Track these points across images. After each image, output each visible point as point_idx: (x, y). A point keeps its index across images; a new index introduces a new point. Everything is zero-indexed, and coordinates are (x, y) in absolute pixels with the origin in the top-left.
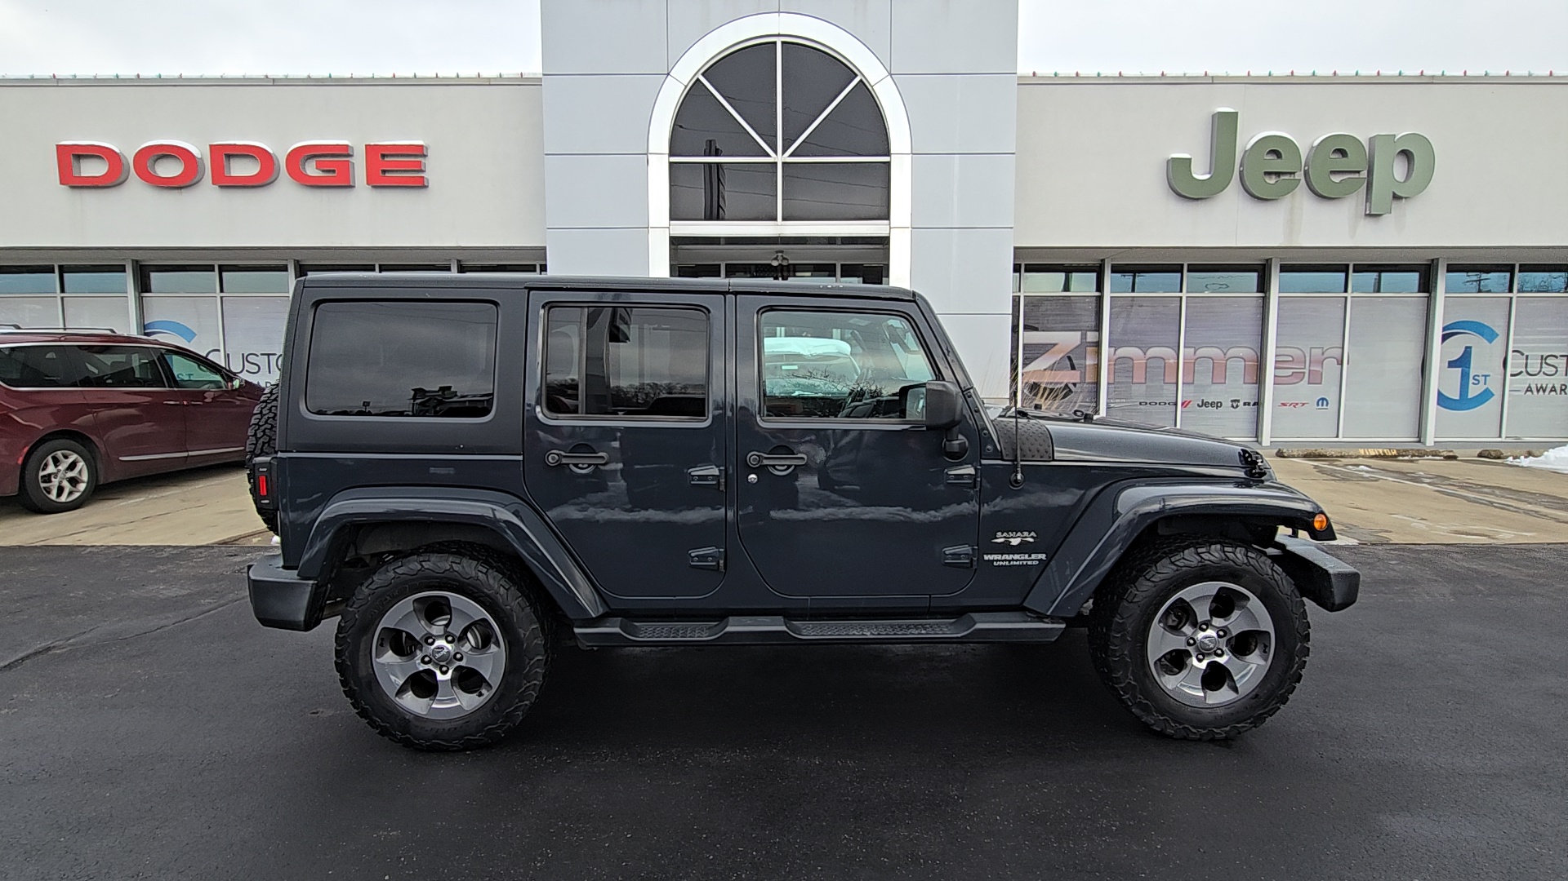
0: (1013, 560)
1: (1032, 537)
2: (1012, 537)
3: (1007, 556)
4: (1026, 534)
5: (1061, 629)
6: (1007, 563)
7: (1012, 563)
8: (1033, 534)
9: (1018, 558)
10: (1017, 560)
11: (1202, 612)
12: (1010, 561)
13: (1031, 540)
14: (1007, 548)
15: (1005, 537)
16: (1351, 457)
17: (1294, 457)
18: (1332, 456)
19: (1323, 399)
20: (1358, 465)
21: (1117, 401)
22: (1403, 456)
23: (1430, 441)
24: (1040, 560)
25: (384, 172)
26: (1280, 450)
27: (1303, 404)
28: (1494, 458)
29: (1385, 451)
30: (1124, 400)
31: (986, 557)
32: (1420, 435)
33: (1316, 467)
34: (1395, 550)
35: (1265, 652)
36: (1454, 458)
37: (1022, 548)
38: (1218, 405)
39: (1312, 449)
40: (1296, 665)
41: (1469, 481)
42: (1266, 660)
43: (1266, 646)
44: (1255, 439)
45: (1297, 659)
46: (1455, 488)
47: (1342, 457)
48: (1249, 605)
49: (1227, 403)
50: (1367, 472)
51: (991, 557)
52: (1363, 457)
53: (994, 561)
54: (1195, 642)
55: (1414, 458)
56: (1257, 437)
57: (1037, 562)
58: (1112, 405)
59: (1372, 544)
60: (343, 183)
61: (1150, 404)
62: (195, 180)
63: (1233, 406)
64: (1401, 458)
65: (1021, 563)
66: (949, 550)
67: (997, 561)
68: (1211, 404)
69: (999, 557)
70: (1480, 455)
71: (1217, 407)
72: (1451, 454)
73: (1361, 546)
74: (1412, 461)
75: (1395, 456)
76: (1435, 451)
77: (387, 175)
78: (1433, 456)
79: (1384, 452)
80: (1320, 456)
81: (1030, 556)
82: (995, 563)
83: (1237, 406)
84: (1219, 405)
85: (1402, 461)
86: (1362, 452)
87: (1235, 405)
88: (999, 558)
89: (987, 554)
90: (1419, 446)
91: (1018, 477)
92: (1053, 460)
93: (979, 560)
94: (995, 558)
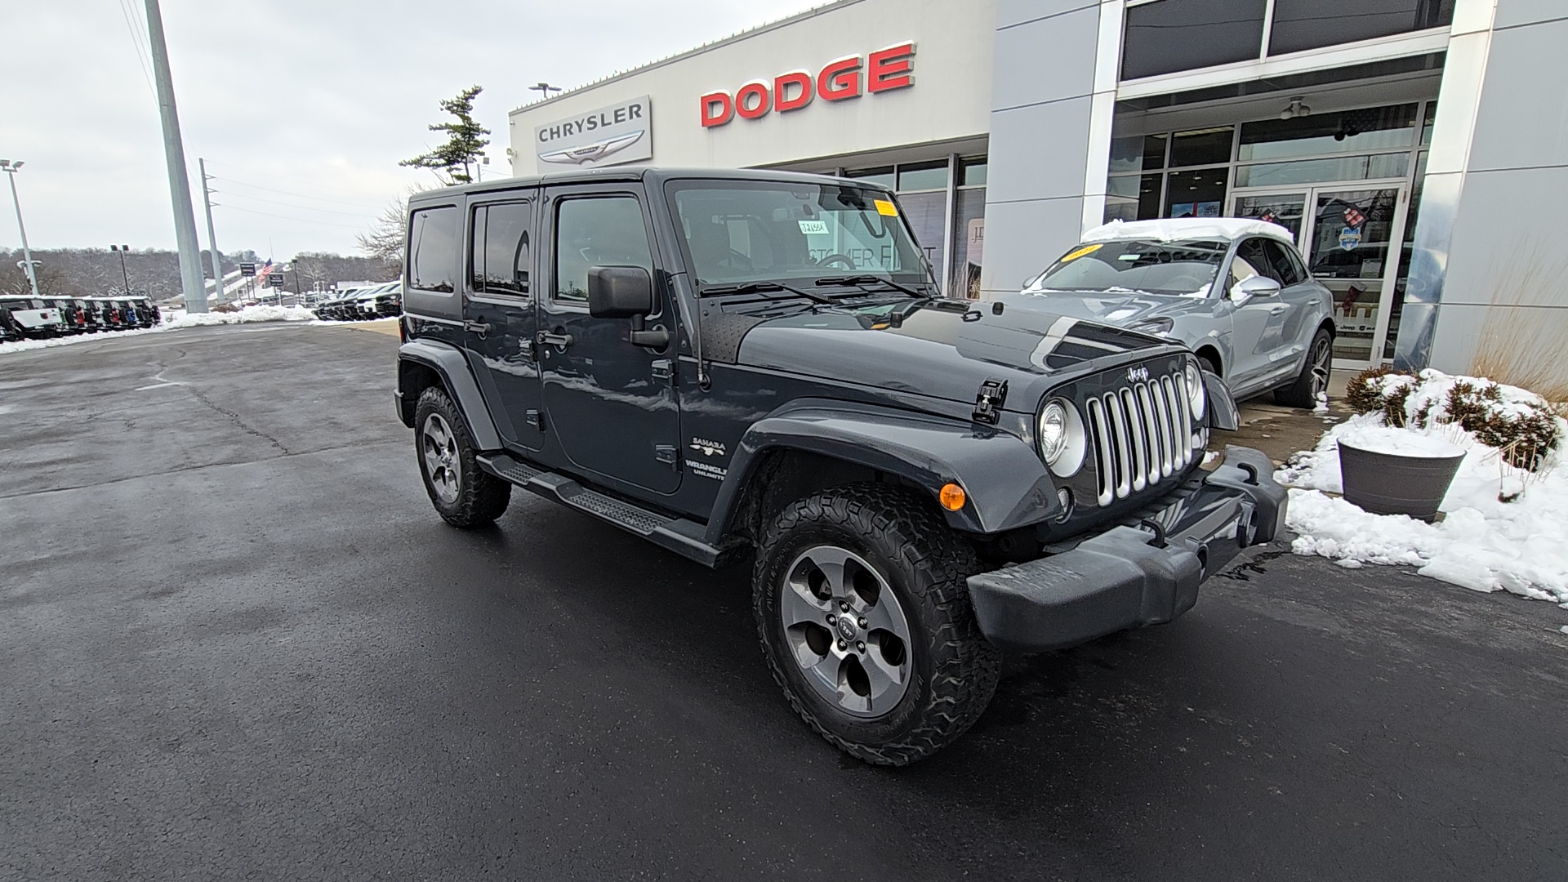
0: (708, 471)
1: (722, 449)
2: (705, 446)
3: (703, 465)
4: (716, 444)
5: (713, 556)
6: (704, 474)
7: (708, 474)
8: (722, 446)
9: (713, 471)
10: (712, 473)
12: (706, 472)
13: (722, 453)
14: (703, 457)
15: (699, 444)
25: (883, 77)
31: (688, 463)
37: (714, 460)
48: (882, 593)
51: (692, 464)
53: (694, 468)
54: (836, 622)
60: (850, 95)
62: (766, 111)
65: (716, 477)
66: (659, 447)
67: (697, 469)
77: (886, 79)
81: (722, 471)
82: (696, 472)
88: (698, 466)
89: (688, 460)
91: (701, 378)
92: (737, 364)
93: (681, 464)
94: (695, 466)
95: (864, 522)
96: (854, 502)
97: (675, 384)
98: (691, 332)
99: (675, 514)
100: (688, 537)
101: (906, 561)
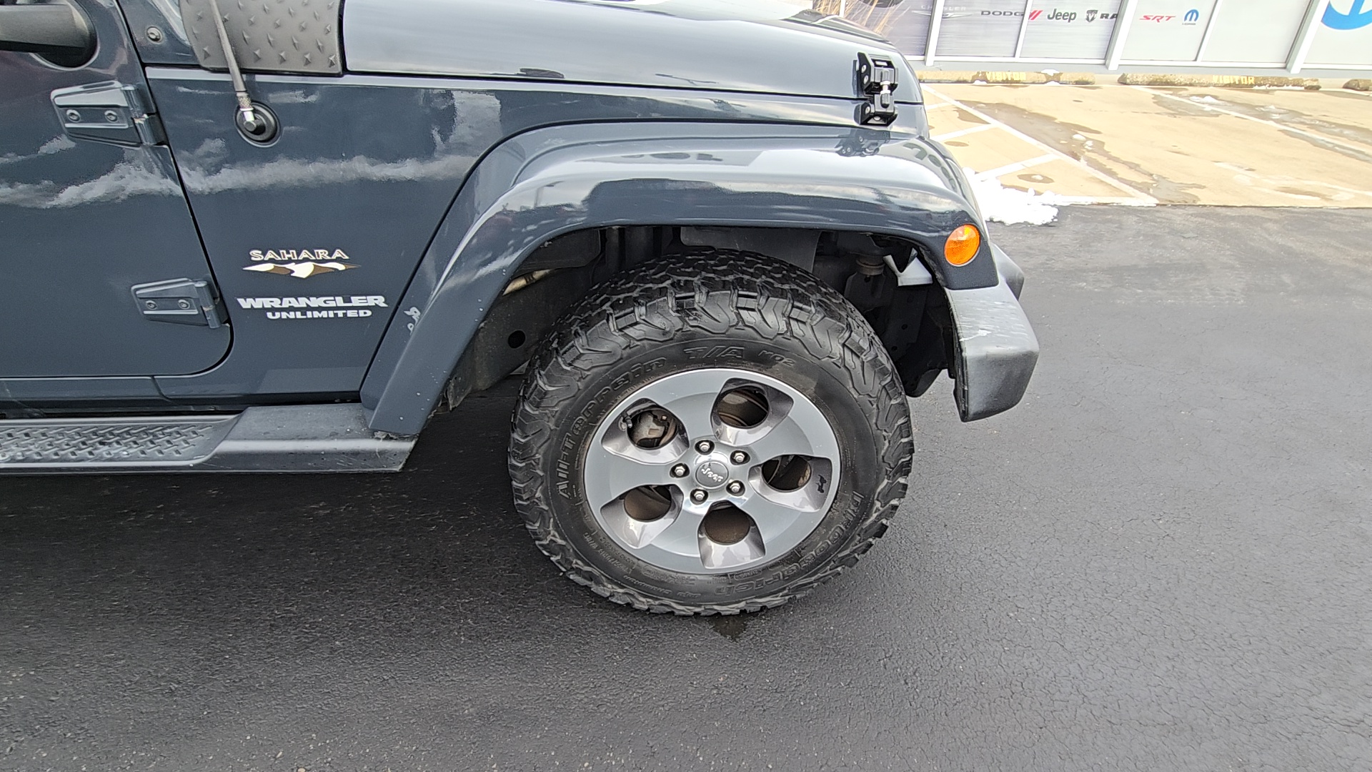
0: (309, 308)
1: (339, 260)
2: (290, 261)
3: (292, 300)
4: (322, 253)
5: (403, 452)
6: (299, 315)
7: (309, 314)
8: (338, 254)
9: (323, 305)
10: (320, 309)
11: (698, 423)
12: (303, 310)
13: (341, 267)
14: (283, 284)
15: (271, 261)
16: (1202, 85)
17: (1137, 84)
18: (1180, 84)
19: (1193, 11)
20: (1203, 96)
21: (956, 8)
22: (1260, 85)
23: (1295, 69)
24: (374, 308)
26: (1124, 75)
27: (1169, 18)
28: (1362, 90)
29: (1242, 78)
30: (965, 8)
31: (246, 303)
32: (1287, 64)
33: (1155, 97)
34: (1196, 215)
35: (821, 489)
36: (1317, 88)
37: (318, 284)
38: (1070, 17)
39: (1159, 75)
40: (875, 515)
41: (1324, 119)
42: (820, 503)
43: (822, 480)
44: (1102, 62)
45: (878, 504)
46: (1304, 127)
47: (1191, 85)
48: (793, 413)
49: (1082, 15)
50: (1211, 104)
51: (258, 303)
52: (1215, 86)
54: (687, 471)
55: (1272, 88)
56: (1105, 59)
57: (369, 313)
58: (950, 14)
59: (1175, 206)
61: (993, 13)
63: (1088, 19)
64: (1256, 88)
65: (331, 314)
66: (145, 289)
67: (273, 310)
68: (1064, 16)
69: (276, 303)
70: (1346, 87)
71: (1070, 19)
72: (1315, 84)
73: (1159, 208)
74: (1267, 92)
75: (1252, 85)
76: (1298, 80)
78: (1294, 85)
79: (1240, 81)
80: (1167, 83)
81: (347, 300)
83: (1093, 19)
84: (1073, 17)
85: (1258, 91)
86: (1215, 79)
87: (1090, 18)
89: (245, 297)
90: (1283, 74)
91: (249, 117)
92: (345, 71)
93: (225, 312)
94: (268, 305)
95: (771, 318)
96: (741, 293)
97: (162, 140)
98: (174, 17)
99: (235, 405)
100: (314, 438)
101: (848, 355)
